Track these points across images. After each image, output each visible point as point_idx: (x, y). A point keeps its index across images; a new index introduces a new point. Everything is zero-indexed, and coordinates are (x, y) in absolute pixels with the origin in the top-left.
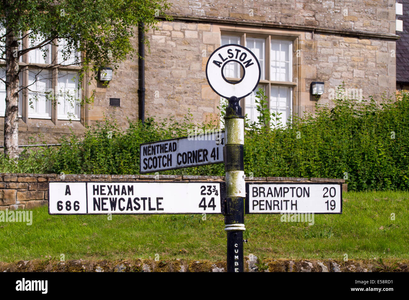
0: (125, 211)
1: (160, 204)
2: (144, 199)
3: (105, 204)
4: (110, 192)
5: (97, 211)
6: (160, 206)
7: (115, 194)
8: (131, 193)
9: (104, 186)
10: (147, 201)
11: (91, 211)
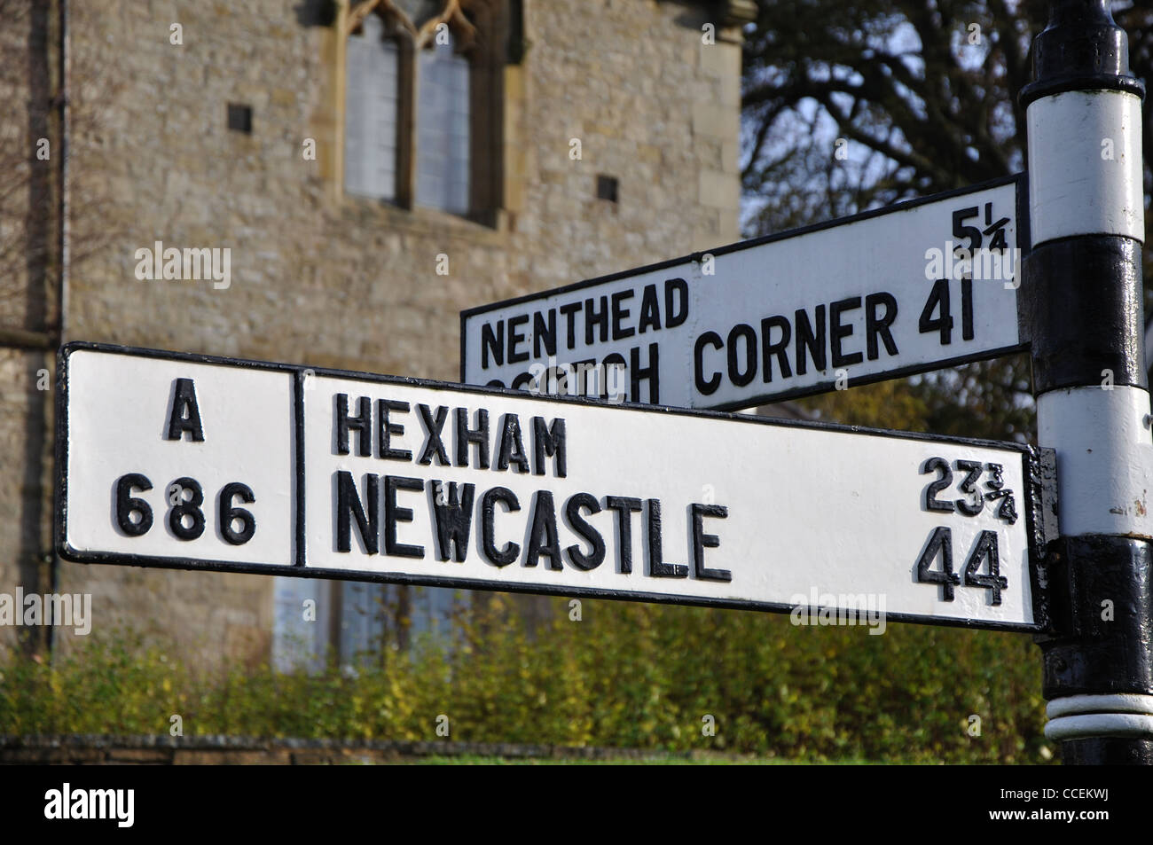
1: (713, 542)
2: (622, 507)
3: (407, 516)
4: (433, 450)
5: (357, 560)
6: (712, 559)
7: (462, 462)
8: (549, 463)
9: (403, 407)
10: (637, 521)
11: (321, 553)
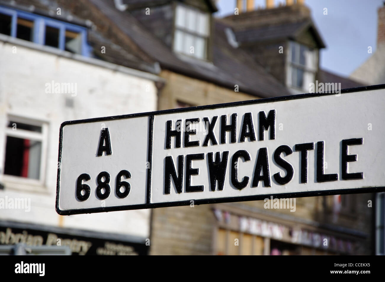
0: (248, 191)
1: (353, 158)
4: (210, 136)
